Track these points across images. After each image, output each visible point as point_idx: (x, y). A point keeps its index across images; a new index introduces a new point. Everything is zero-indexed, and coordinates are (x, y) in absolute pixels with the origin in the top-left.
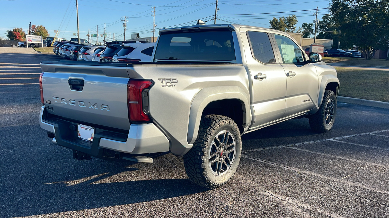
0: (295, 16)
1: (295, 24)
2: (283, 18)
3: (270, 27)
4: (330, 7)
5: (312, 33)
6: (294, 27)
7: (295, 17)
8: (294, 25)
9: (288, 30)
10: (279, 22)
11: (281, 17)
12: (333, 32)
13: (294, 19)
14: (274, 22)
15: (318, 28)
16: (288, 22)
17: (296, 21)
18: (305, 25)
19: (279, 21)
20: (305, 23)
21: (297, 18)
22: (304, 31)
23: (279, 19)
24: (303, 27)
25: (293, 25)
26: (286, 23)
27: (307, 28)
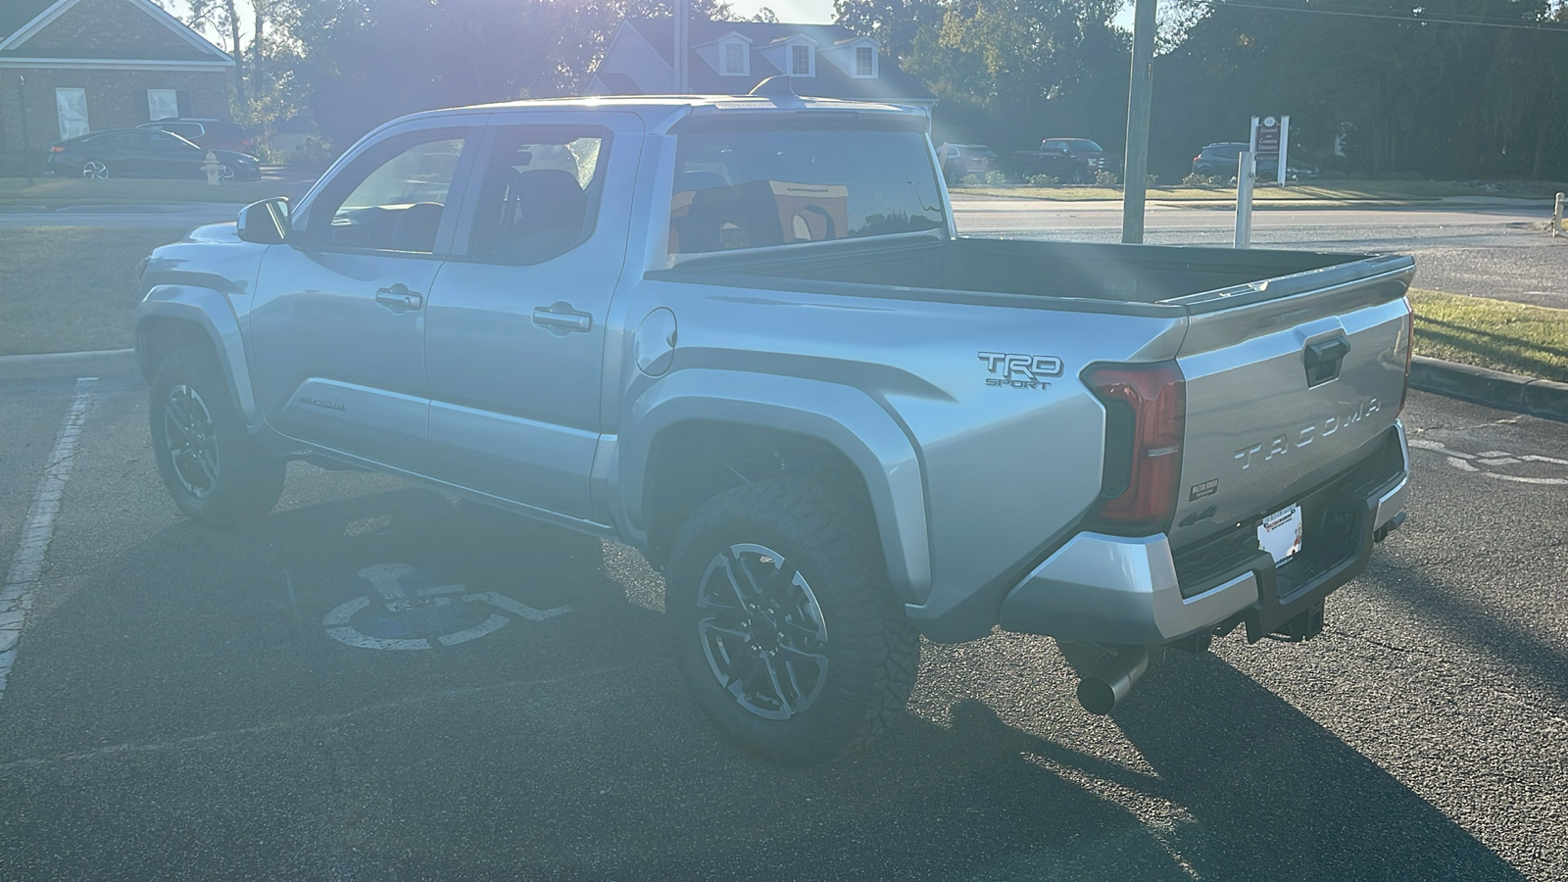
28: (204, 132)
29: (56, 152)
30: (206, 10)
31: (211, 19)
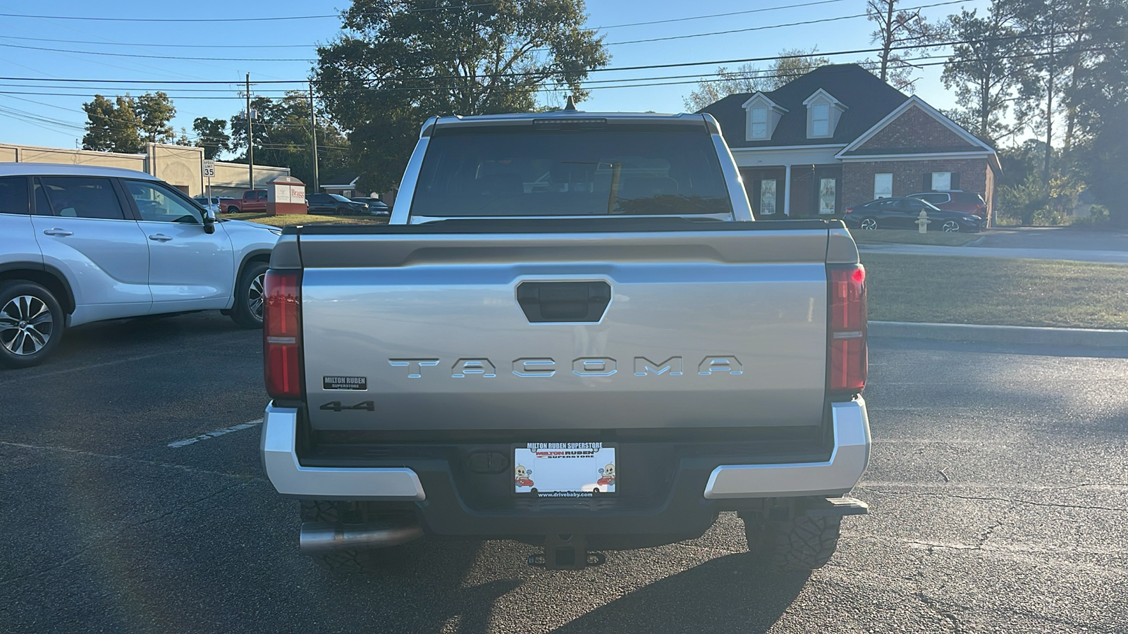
0: (164, 94)
1: (168, 120)
2: (127, 99)
3: (87, 123)
4: (315, 80)
5: (226, 147)
6: (166, 128)
7: (165, 99)
8: (165, 122)
9: (147, 134)
10: (117, 111)
11: (122, 94)
12: (285, 147)
13: (164, 103)
14: (99, 110)
15: (241, 134)
16: (145, 113)
17: (171, 110)
18: (201, 124)
19: (116, 107)
20: (201, 118)
21: (172, 102)
22: (202, 139)
23: (114, 100)
24: (195, 128)
25: (161, 120)
26: (140, 113)
27: (208, 132)
28: (950, 199)
29: (848, 213)
30: (1026, 119)
31: (1030, 124)
